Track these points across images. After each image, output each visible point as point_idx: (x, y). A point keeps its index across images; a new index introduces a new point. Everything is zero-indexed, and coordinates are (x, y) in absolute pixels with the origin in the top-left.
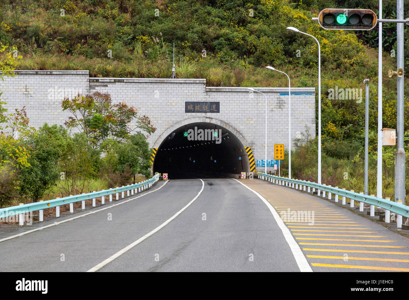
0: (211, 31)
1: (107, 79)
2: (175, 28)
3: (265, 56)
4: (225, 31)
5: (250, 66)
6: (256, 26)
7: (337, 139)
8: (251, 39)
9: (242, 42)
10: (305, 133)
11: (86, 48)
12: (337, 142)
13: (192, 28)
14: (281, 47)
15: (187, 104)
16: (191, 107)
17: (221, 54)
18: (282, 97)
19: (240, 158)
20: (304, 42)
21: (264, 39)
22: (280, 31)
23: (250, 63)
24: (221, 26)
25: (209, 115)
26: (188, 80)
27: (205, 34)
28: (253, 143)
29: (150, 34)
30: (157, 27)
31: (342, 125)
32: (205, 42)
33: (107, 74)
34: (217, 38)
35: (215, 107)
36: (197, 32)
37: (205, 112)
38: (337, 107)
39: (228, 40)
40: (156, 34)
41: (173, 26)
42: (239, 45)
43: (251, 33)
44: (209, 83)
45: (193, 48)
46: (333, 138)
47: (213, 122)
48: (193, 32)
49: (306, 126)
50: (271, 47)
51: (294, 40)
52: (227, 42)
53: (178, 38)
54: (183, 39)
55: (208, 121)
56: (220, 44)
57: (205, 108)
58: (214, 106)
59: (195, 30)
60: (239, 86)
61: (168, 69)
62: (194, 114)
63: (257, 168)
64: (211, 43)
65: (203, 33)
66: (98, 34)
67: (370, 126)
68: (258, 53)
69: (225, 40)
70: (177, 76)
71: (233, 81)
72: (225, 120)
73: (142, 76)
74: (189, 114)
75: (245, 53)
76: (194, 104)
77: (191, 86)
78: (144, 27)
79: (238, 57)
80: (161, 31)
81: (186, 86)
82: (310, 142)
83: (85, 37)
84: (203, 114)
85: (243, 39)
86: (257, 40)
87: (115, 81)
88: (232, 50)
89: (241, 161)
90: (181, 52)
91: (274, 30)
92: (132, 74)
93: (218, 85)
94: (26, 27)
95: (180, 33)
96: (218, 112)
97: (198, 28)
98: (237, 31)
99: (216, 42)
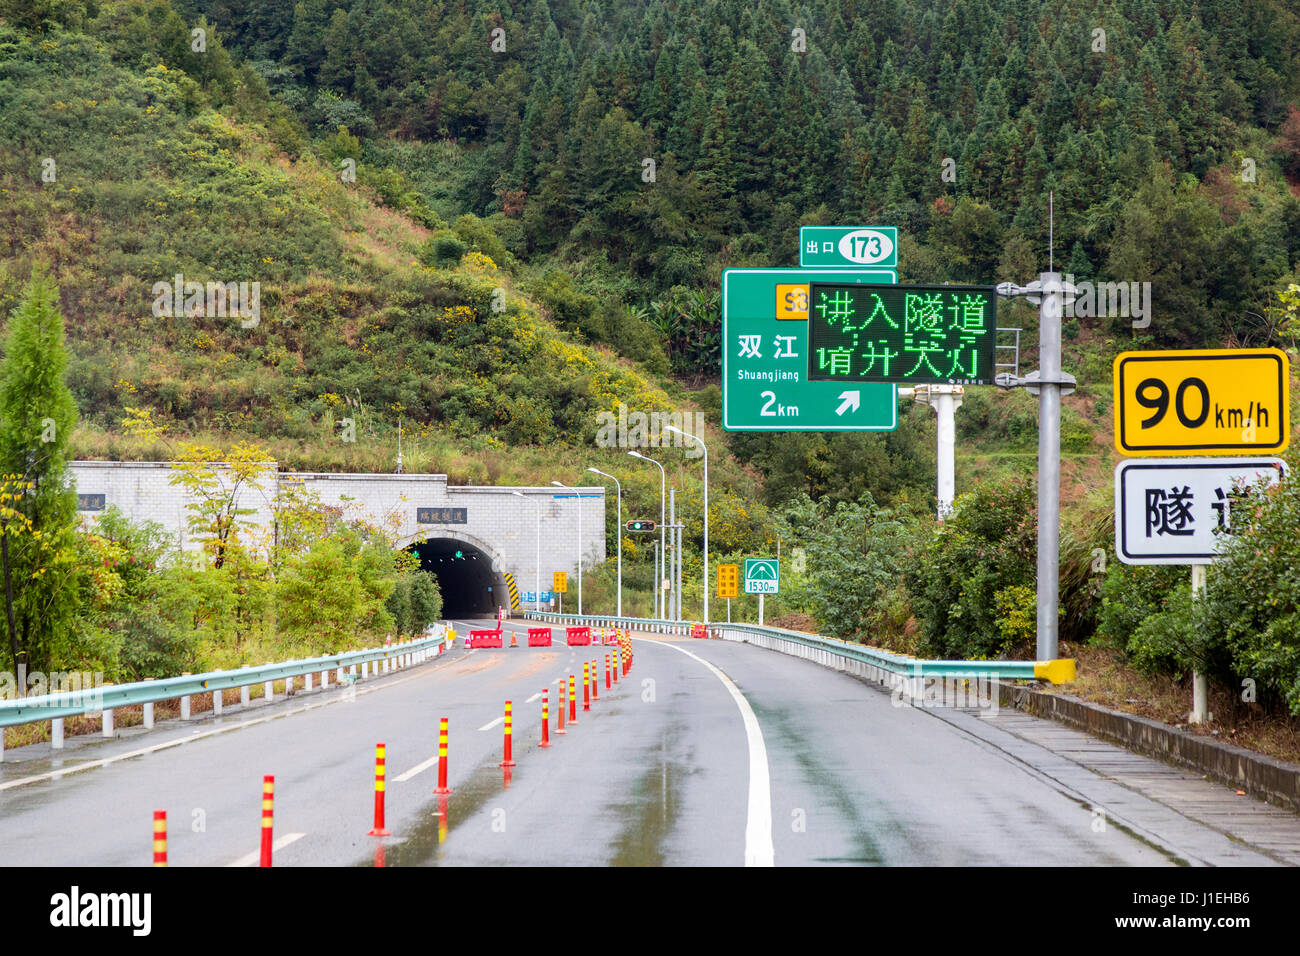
0: (436, 385)
1: (304, 475)
2: (378, 381)
3: (524, 428)
4: (457, 384)
5: (501, 444)
6: (508, 377)
7: (636, 561)
8: (501, 399)
9: (488, 404)
10: (591, 554)
11: (251, 420)
12: (637, 567)
13: (406, 381)
14: (549, 413)
15: (420, 511)
16: (425, 515)
17: (455, 424)
18: (558, 500)
19: (490, 589)
20: (585, 404)
21: (522, 400)
22: (546, 386)
23: (501, 439)
24: (451, 375)
25: (452, 526)
26: (422, 476)
27: (427, 390)
28: (515, 568)
29: (340, 391)
30: (349, 378)
31: (644, 540)
32: (428, 403)
33: (302, 467)
34: (447, 396)
35: (460, 516)
36: (414, 388)
37: (446, 523)
38: (636, 514)
39: (463, 399)
40: (349, 391)
41: (376, 377)
42: (482, 409)
43: (501, 388)
44: (451, 481)
45: (409, 414)
46: (631, 560)
47: (458, 537)
48: (408, 388)
49: (592, 544)
50: (534, 414)
51: (570, 400)
52: (462, 404)
53: (384, 397)
54: (393, 399)
55: (450, 536)
56: (451, 407)
57: (446, 516)
58: (459, 514)
59: (411, 383)
60: (493, 484)
61: (390, 459)
62: (430, 526)
63: (522, 604)
64: (438, 406)
65: (424, 388)
66: (268, 397)
67: (683, 542)
68: (512, 424)
69: (459, 400)
70: (403, 471)
71: (485, 475)
72: (475, 534)
73: (352, 470)
74: (423, 526)
75: (491, 421)
76: (429, 510)
77: (426, 485)
78: (329, 379)
79: (481, 429)
80: (358, 386)
81: (418, 484)
82: (599, 566)
83: (247, 401)
84: (444, 526)
85: (488, 398)
86: (511, 401)
87: (316, 478)
88: (472, 416)
89: (492, 593)
90: (390, 420)
91: (537, 384)
92: (338, 467)
93: (464, 483)
94: (157, 386)
95: (388, 389)
96: (465, 522)
97: (416, 380)
98: (477, 384)
99: (445, 404)
